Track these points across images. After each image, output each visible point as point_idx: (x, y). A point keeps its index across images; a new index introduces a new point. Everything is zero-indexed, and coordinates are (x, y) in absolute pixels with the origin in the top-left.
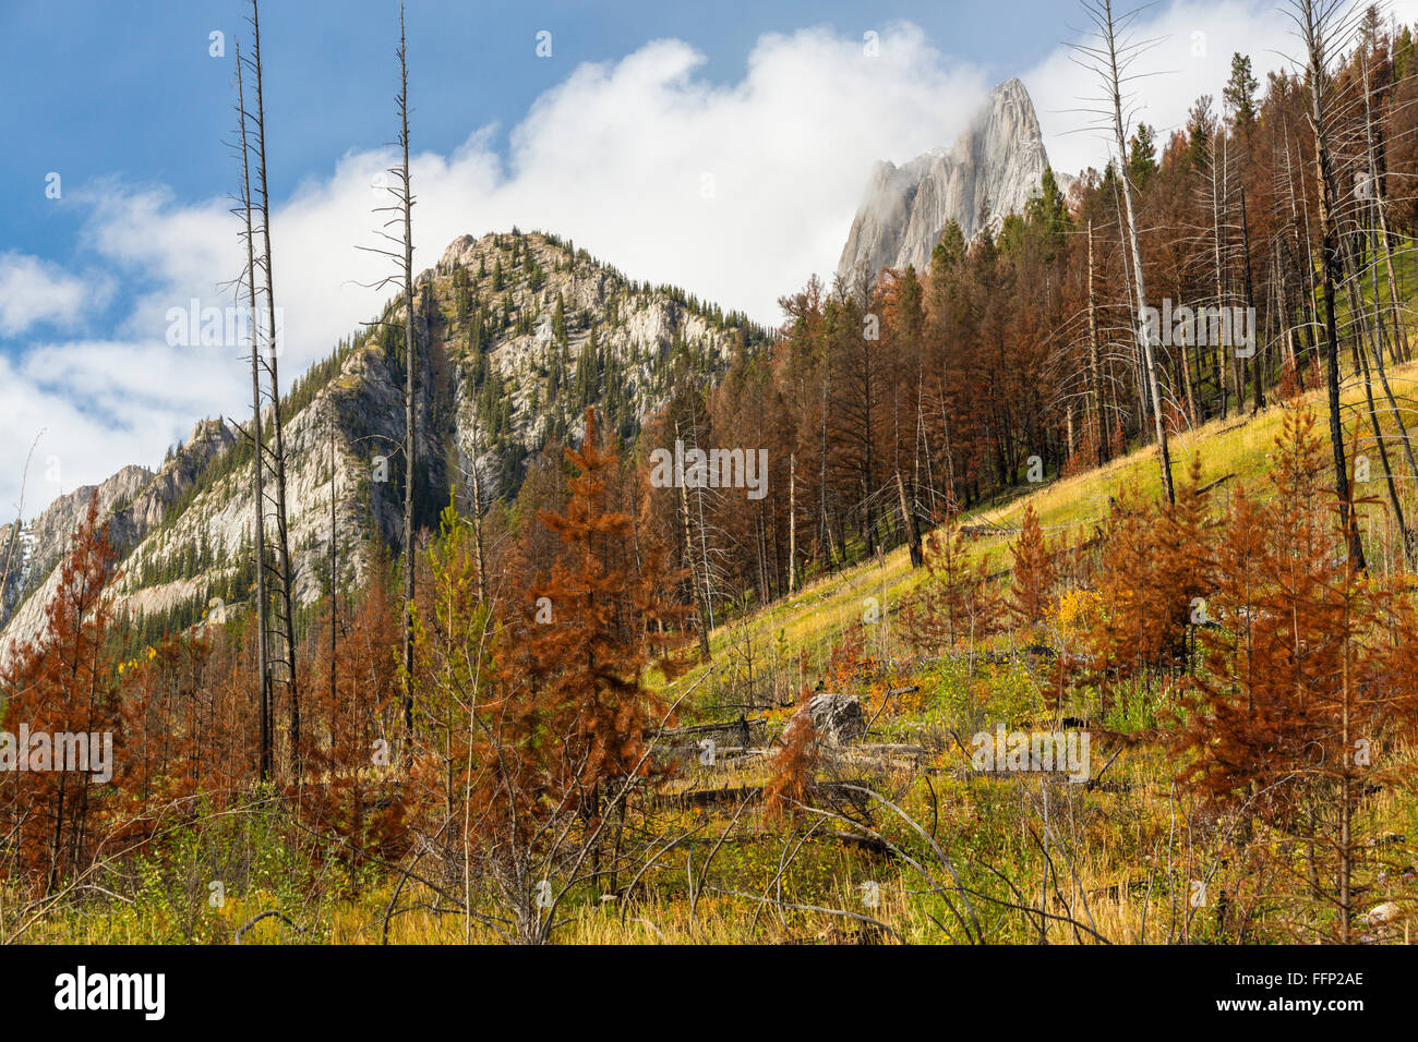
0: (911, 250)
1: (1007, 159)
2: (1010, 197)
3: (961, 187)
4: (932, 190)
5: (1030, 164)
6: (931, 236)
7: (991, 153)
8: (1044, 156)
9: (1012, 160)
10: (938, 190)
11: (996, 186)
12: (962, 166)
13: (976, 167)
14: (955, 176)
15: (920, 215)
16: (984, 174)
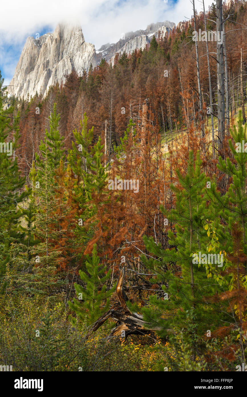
0: (39, 66)
1: (71, 38)
2: (72, 50)
3: (56, 46)
4: (46, 46)
5: (78, 40)
6: (45, 61)
7: (66, 36)
8: (83, 37)
9: (72, 38)
10: (48, 46)
11: (67, 46)
12: (56, 40)
13: (61, 40)
14: (54, 42)
15: (42, 54)
16: (63, 42)
